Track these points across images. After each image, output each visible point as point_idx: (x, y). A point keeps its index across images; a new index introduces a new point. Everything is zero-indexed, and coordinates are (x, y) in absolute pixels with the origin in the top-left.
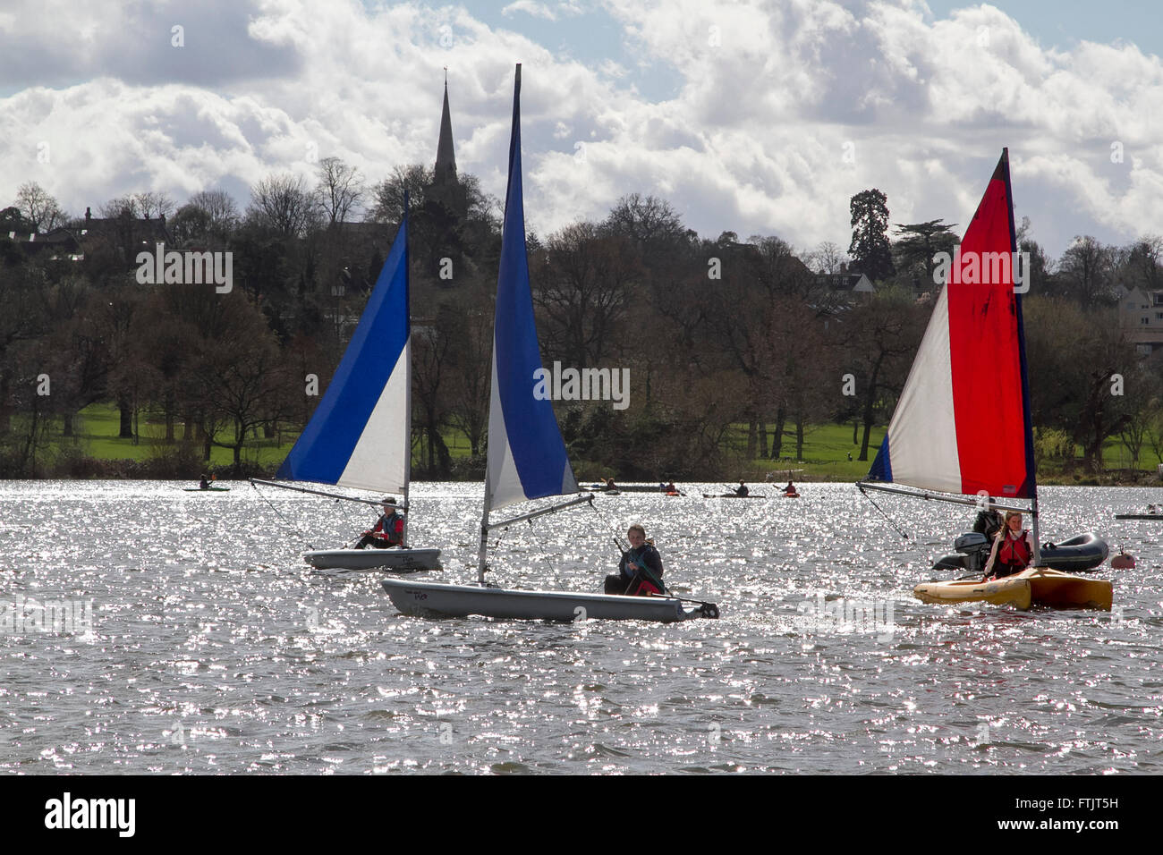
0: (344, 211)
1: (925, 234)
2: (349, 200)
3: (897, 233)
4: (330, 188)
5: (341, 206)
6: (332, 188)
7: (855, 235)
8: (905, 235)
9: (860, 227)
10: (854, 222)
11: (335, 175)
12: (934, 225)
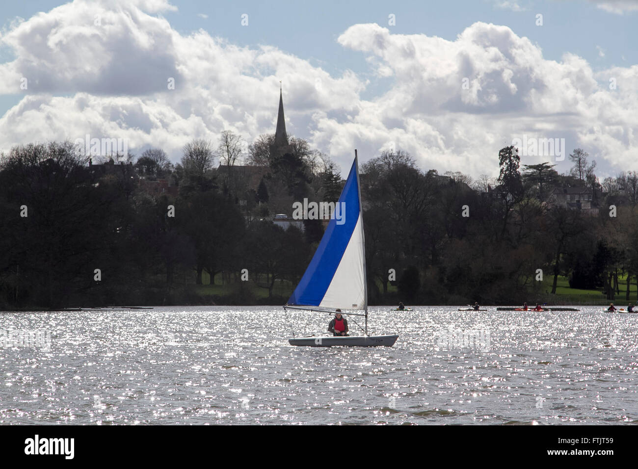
0: (234, 159)
1: (539, 170)
2: (237, 153)
3: (523, 170)
4: (226, 147)
5: (233, 157)
6: (228, 147)
7: (502, 171)
8: (528, 171)
9: (505, 166)
10: (501, 164)
11: (229, 140)
12: (544, 165)
